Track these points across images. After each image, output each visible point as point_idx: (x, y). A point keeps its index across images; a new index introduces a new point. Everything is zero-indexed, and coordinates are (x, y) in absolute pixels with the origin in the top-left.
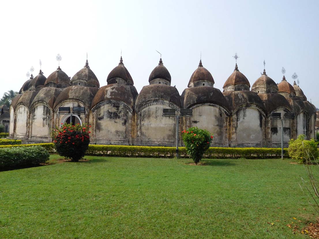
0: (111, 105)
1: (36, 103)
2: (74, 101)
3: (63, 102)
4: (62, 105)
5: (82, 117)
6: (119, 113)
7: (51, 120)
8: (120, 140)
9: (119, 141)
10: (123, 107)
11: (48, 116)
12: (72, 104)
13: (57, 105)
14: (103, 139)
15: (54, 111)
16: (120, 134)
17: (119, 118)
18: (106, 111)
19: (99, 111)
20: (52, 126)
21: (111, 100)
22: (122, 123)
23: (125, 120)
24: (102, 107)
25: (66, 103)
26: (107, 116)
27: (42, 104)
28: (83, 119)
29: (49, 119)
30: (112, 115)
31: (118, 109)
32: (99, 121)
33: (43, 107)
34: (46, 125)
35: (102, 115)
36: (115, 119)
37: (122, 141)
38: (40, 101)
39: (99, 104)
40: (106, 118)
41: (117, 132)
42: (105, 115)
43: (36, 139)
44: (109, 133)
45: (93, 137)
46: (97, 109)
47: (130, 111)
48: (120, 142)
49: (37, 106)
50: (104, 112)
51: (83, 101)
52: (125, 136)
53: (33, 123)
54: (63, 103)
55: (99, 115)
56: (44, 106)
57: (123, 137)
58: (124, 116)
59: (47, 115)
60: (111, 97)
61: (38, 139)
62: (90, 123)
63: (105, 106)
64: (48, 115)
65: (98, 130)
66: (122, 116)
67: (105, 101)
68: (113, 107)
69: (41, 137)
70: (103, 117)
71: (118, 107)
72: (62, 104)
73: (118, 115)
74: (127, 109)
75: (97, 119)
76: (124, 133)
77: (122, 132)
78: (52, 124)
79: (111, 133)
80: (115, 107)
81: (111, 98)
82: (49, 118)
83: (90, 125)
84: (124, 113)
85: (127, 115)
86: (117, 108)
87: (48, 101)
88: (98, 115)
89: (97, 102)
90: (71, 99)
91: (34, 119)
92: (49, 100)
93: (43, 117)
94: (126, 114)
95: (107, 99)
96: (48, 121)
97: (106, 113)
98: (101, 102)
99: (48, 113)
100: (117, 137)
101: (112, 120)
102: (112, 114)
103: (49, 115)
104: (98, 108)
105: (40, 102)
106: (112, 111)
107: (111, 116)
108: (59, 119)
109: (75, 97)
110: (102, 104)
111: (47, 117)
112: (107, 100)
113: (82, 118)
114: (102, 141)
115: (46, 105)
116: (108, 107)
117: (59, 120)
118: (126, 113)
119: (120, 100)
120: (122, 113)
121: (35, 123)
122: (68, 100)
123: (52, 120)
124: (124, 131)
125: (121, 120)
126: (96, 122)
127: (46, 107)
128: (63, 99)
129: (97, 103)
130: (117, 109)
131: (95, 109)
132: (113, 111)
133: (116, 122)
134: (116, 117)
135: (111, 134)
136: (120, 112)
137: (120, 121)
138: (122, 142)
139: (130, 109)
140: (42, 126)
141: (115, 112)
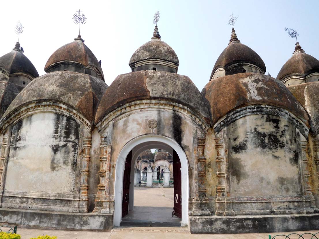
0: (260, 116)
1: (30, 106)
2: (162, 104)
3: (128, 105)
4: (124, 113)
5: (186, 144)
6: (281, 136)
7: (83, 151)
8: (291, 200)
9: (290, 202)
10: (286, 123)
11: (73, 142)
12: (156, 112)
13: (110, 112)
14: (250, 199)
15: (93, 128)
16: (289, 186)
17: (282, 147)
18: (251, 130)
19: (232, 130)
20: (87, 169)
21: (263, 106)
22: (291, 159)
23: (295, 152)
24: (240, 122)
25: (137, 107)
26: (255, 143)
27: (51, 109)
28: (191, 150)
29: (75, 150)
30: (266, 141)
31: (277, 127)
32: (235, 156)
33: (52, 116)
34: (64, 166)
35: (240, 140)
36: (274, 150)
37: (296, 204)
38: (45, 100)
39: (234, 114)
40: (253, 146)
41: (282, 181)
42: (249, 140)
43: (25, 205)
44: (264, 184)
45: (223, 195)
46: (228, 125)
47: (302, 132)
48: (291, 205)
49: (31, 115)
50: (246, 133)
51: (192, 104)
52: (299, 190)
53: (10, 159)
54: (128, 109)
55: (235, 140)
56: (59, 117)
57: (295, 194)
58: (291, 142)
59: (69, 139)
60: (261, 98)
61: (29, 206)
62: (208, 161)
63: (247, 118)
64: (72, 137)
65: (235, 178)
66: (287, 143)
67: (249, 107)
68: (267, 121)
69: (45, 200)
70: (245, 145)
71: (276, 122)
72: (123, 111)
73: (279, 141)
74: (297, 127)
75: (229, 149)
76: (298, 182)
77: (292, 181)
78: (85, 163)
79: (268, 183)
80: (270, 121)
81: (264, 102)
82: (74, 146)
83: (209, 164)
84: (290, 135)
85: (297, 140)
86: (275, 125)
87: (77, 103)
88: (232, 141)
89: (228, 109)
90: (155, 98)
91: (15, 148)
92: (79, 100)
93: (54, 144)
94: (295, 138)
95: (253, 102)
96: (72, 154)
97: (252, 135)
98: (239, 109)
99: (73, 131)
100: (284, 193)
101: (267, 153)
102: (267, 138)
103: (77, 137)
104: (230, 122)
105: (44, 103)
106: (265, 131)
107: (263, 142)
108: (112, 149)
109: (167, 94)
110: (241, 113)
111: (70, 145)
112: (253, 105)
113: (186, 146)
114: (249, 205)
115: (66, 113)
116: (254, 121)
117: (112, 153)
118: (294, 136)
119: (280, 107)
120: (288, 137)
121: (20, 161)
122: (144, 101)
123: (87, 150)
124: (296, 177)
125: (287, 153)
126: (229, 157)
127: (65, 118)
128: (129, 98)
129: (230, 112)
130: (275, 127)
131: (223, 126)
132: (268, 131)
133: (276, 157)
134: (276, 146)
135: (269, 187)
136: (283, 134)
137: (285, 155)
138: (296, 206)
139: (303, 127)
140: (49, 169)
141: (272, 133)
